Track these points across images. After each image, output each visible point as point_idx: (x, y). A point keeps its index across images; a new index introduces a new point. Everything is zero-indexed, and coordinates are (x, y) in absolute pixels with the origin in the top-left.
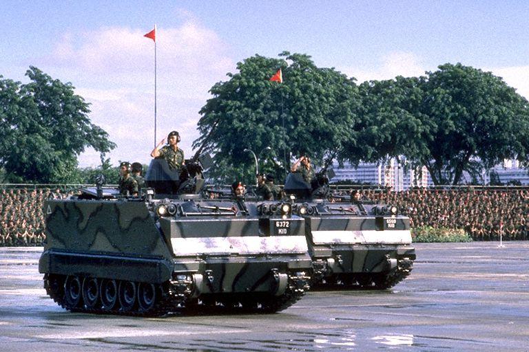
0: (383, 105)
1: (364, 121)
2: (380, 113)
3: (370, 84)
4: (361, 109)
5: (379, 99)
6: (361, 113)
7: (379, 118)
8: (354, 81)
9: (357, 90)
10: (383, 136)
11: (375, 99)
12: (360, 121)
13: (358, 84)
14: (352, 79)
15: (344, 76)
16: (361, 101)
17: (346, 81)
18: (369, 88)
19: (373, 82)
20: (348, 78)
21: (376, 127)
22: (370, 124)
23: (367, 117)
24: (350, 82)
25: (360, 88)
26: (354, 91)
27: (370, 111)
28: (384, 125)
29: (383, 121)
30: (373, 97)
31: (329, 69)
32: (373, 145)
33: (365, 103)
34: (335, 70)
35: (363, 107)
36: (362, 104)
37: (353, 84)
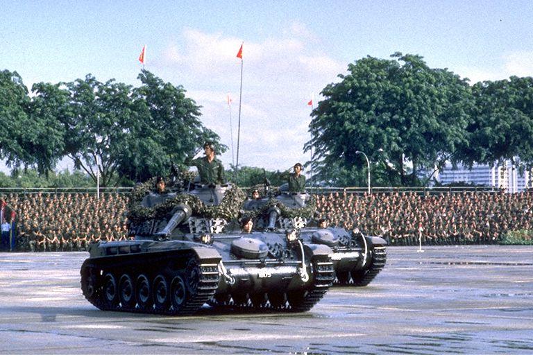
0: (497, 106)
1: (478, 122)
2: (495, 114)
3: (484, 84)
4: (475, 109)
5: (493, 100)
6: (474, 114)
7: (493, 119)
8: (467, 81)
9: (470, 90)
10: (496, 137)
11: (489, 99)
12: (474, 122)
13: (471, 84)
14: (465, 80)
15: (457, 77)
16: (474, 102)
17: (459, 82)
18: (483, 88)
19: (487, 82)
20: (461, 79)
21: (490, 128)
22: (484, 125)
23: (480, 118)
24: (463, 83)
25: (473, 88)
26: (467, 92)
27: (484, 112)
28: (499, 126)
29: (497, 122)
30: (487, 97)
31: (441, 70)
32: (486, 146)
33: (478, 104)
34: (448, 71)
35: (476, 107)
36: (476, 105)
37: (466, 84)
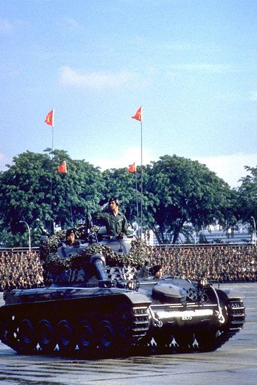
0: (120, 186)
1: (107, 198)
2: (118, 192)
3: (111, 171)
4: (105, 189)
5: (118, 182)
6: (105, 193)
8: (99, 169)
9: (101, 175)
11: (115, 182)
12: (104, 199)
13: (102, 171)
14: (97, 168)
15: (92, 166)
16: (104, 184)
17: (93, 169)
18: (110, 174)
19: (113, 169)
20: (95, 167)
23: (109, 195)
24: (96, 170)
25: (103, 174)
26: (99, 176)
27: (111, 191)
29: (120, 198)
30: (113, 180)
31: (80, 161)
33: (107, 185)
34: (85, 161)
35: (106, 188)
36: (105, 186)
37: (98, 171)
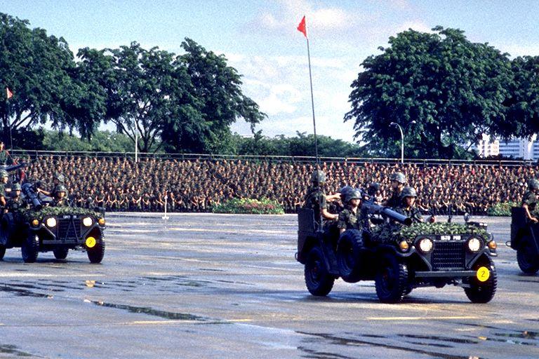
0: (534, 82)
1: (514, 96)
2: (531, 89)
3: (524, 59)
4: (512, 84)
5: (531, 75)
6: (511, 89)
7: (529, 94)
8: (507, 56)
9: (509, 65)
10: (532, 112)
11: (527, 75)
12: (510, 97)
13: (511, 59)
14: (505, 54)
15: (497, 52)
16: (513, 77)
17: (498, 56)
18: (522, 63)
19: (526, 57)
20: (502, 53)
21: (526, 103)
22: (521, 100)
23: (517, 93)
24: (503, 58)
25: (513, 63)
26: (506, 67)
27: (520, 87)
28: (535, 101)
29: (533, 97)
30: (524, 72)
31: (482, 45)
32: (522, 121)
33: (516, 79)
34: (488, 45)
35: (513, 82)
36: (514, 80)
37: (506, 59)
